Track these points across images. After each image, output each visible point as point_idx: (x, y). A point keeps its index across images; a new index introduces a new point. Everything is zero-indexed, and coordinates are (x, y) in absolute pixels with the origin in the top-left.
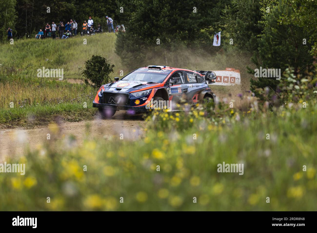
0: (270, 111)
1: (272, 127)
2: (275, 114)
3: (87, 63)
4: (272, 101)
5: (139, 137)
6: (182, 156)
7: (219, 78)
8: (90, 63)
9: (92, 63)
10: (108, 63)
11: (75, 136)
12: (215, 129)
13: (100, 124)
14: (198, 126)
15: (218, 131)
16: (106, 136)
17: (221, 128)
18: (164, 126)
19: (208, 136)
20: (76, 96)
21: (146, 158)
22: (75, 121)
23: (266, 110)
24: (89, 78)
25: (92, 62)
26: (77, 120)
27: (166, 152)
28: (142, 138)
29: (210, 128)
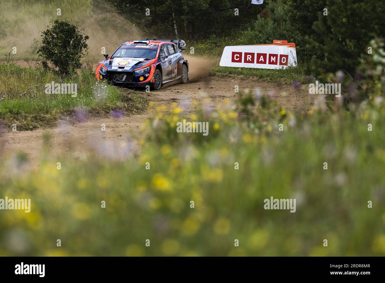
0: (344, 111)
1: (348, 137)
2: (353, 116)
3: (46, 34)
4: (348, 94)
5: (131, 155)
6: (201, 185)
7: (262, 57)
8: (51, 34)
9: (54, 34)
10: (80, 34)
11: (27, 153)
12: (255, 140)
13: (67, 134)
14: (227, 136)
15: (260, 145)
16: (76, 154)
17: (264, 140)
18: (172, 137)
19: (244, 153)
20: (28, 89)
21: (142, 189)
22: (27, 130)
23: (338, 109)
24: (49, 58)
25: (54, 32)
26: (29, 128)
27: (176, 179)
28: (136, 156)
29: (247, 139)
